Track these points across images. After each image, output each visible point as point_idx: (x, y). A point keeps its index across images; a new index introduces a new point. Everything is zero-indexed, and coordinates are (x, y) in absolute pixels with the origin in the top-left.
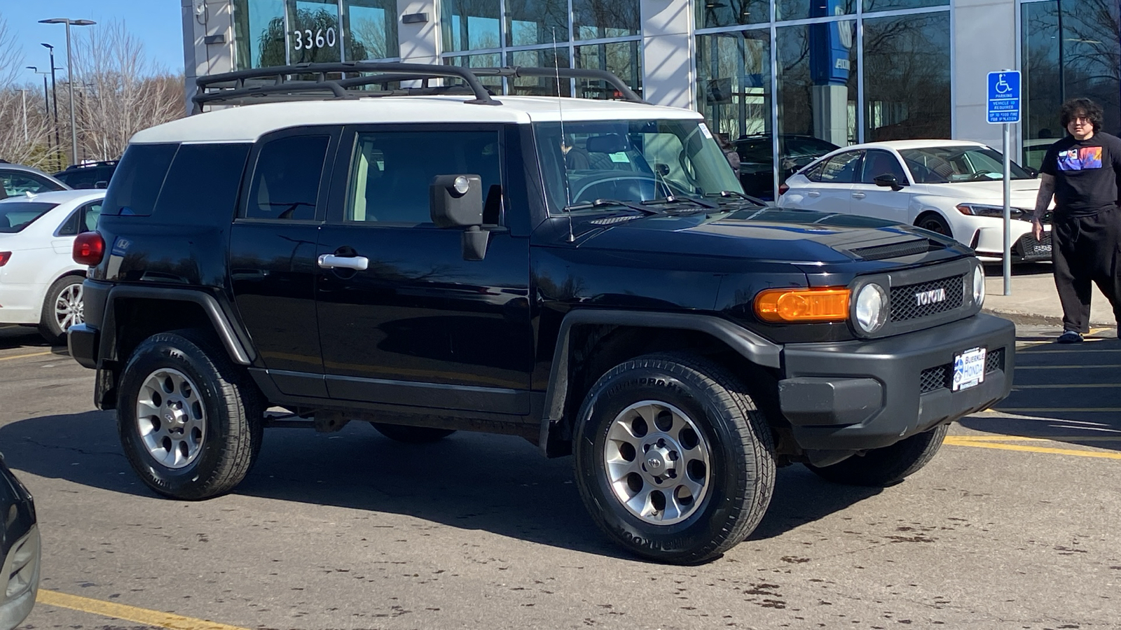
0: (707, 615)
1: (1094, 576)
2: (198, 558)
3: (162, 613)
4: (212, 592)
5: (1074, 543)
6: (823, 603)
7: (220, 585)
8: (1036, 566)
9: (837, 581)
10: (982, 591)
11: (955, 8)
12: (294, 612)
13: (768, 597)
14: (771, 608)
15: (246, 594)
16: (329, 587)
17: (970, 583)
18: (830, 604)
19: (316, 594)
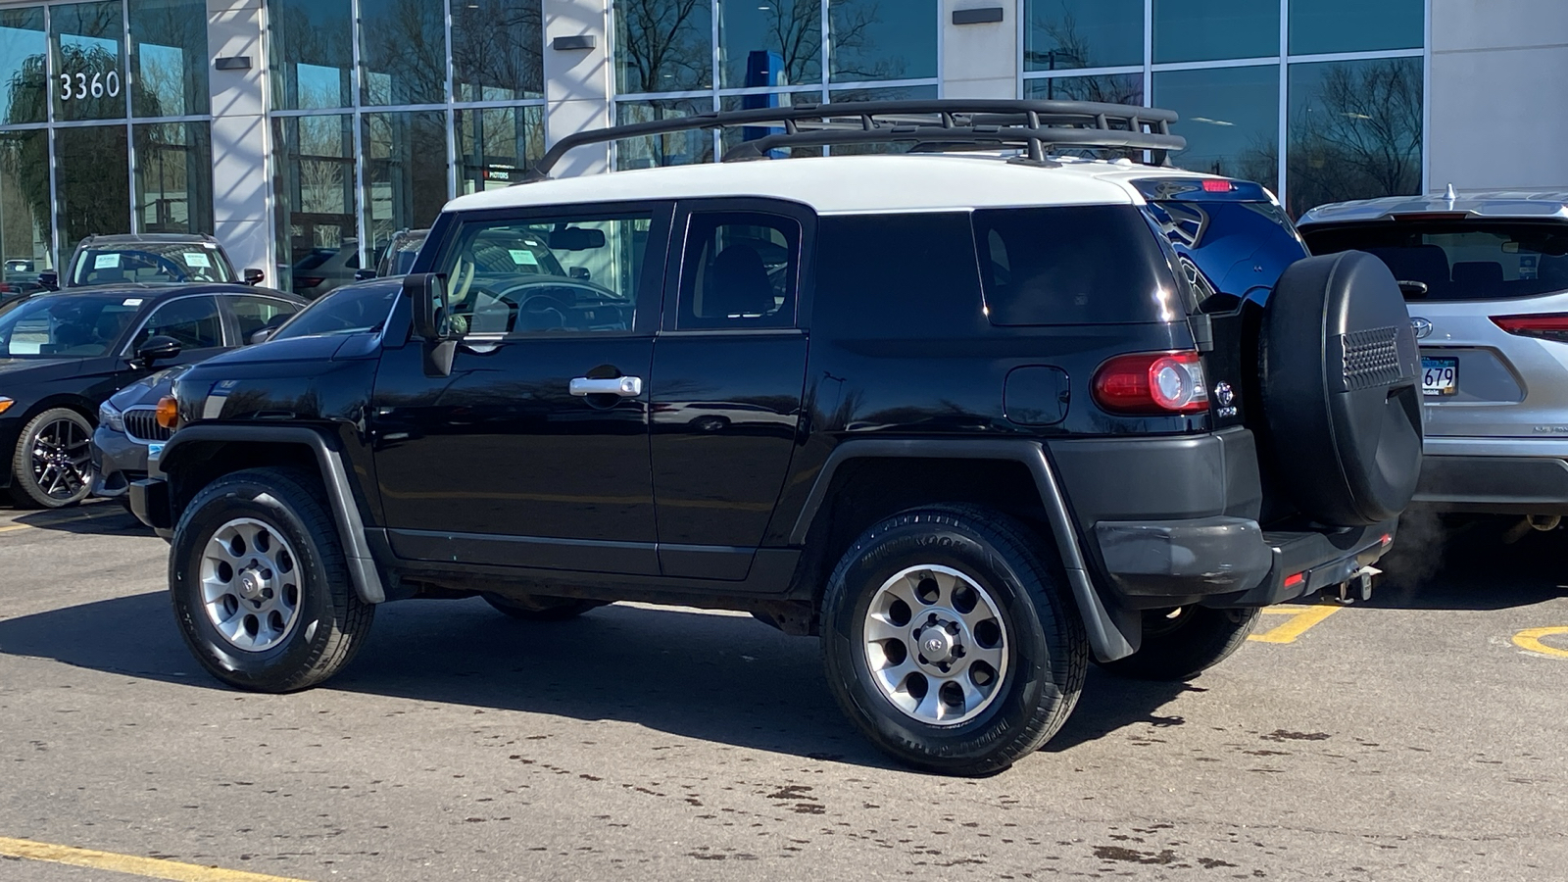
0: (731, 824)
1: (1180, 769)
2: (41, 772)
3: (13, 840)
4: (74, 812)
5: (1149, 732)
6: (868, 806)
7: (82, 804)
8: (1111, 759)
9: (881, 780)
10: (1053, 788)
11: (944, 81)
12: (193, 834)
13: (802, 801)
14: (808, 814)
15: (122, 814)
16: (232, 804)
17: (1038, 779)
18: (878, 807)
19: (218, 812)
